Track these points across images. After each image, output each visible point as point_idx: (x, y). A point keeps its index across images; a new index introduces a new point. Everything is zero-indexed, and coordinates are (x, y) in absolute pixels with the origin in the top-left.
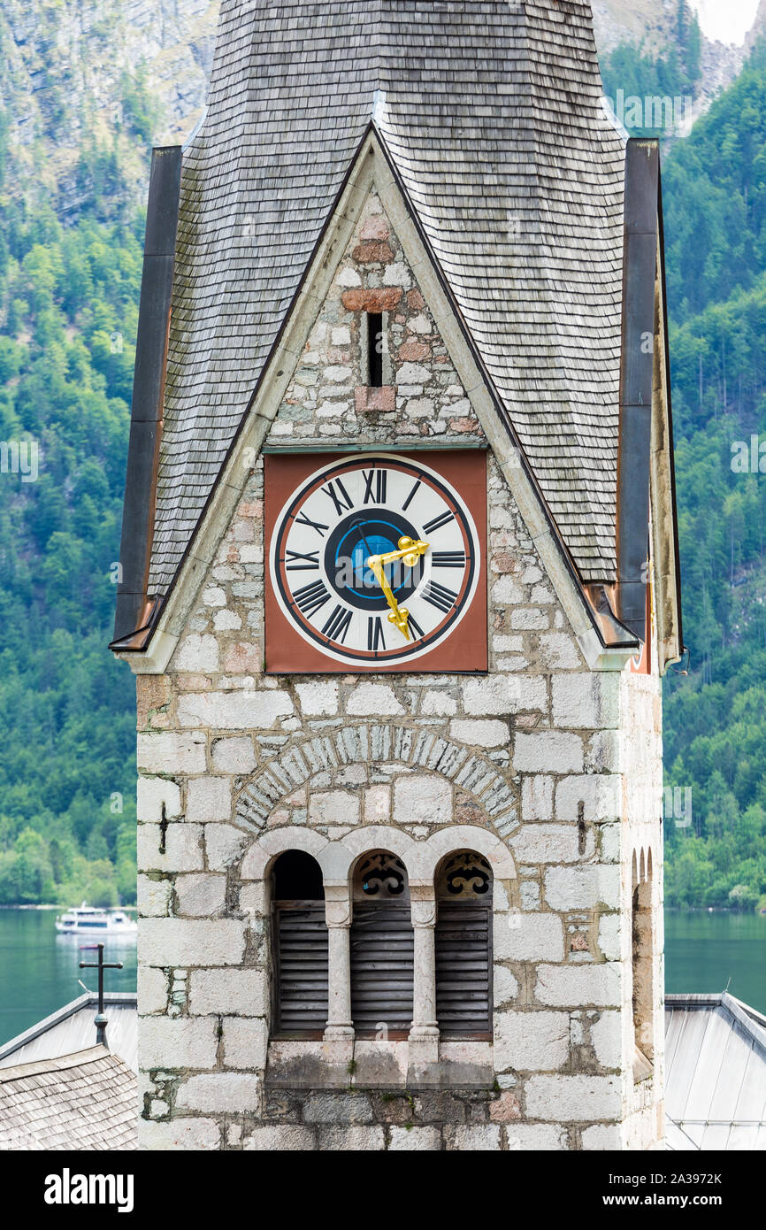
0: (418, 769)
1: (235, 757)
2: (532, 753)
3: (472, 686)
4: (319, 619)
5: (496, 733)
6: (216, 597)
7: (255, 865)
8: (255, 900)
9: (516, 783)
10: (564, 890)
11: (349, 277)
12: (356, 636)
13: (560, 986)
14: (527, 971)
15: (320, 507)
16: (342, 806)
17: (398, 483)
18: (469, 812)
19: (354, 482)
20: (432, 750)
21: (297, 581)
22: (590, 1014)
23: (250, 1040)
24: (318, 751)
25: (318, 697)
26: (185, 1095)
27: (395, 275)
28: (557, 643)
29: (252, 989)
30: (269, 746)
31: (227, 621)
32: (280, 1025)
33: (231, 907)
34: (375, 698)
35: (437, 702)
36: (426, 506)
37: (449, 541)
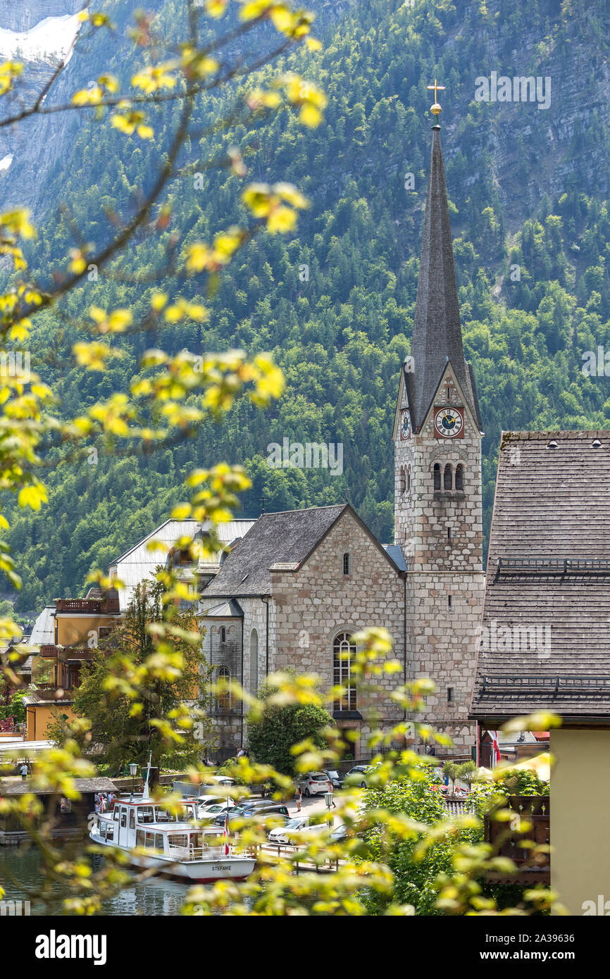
0: (455, 452)
1: (430, 450)
2: (470, 450)
4: (441, 430)
5: (465, 447)
6: (427, 427)
7: (432, 465)
8: (432, 470)
9: (468, 454)
10: (474, 469)
11: (445, 383)
12: (446, 433)
13: (474, 482)
14: (469, 480)
15: (441, 415)
16: (445, 457)
17: (452, 412)
18: (461, 458)
19: (446, 411)
20: (457, 449)
21: (438, 425)
22: (477, 487)
23: (432, 490)
24: (441, 449)
25: (441, 441)
26: (423, 497)
27: (451, 382)
28: (473, 435)
29: (432, 482)
30: (434, 448)
31: (429, 430)
32: (435, 489)
33: (429, 471)
34: (449, 442)
35: (457, 442)
36: (456, 415)
37: (459, 420)
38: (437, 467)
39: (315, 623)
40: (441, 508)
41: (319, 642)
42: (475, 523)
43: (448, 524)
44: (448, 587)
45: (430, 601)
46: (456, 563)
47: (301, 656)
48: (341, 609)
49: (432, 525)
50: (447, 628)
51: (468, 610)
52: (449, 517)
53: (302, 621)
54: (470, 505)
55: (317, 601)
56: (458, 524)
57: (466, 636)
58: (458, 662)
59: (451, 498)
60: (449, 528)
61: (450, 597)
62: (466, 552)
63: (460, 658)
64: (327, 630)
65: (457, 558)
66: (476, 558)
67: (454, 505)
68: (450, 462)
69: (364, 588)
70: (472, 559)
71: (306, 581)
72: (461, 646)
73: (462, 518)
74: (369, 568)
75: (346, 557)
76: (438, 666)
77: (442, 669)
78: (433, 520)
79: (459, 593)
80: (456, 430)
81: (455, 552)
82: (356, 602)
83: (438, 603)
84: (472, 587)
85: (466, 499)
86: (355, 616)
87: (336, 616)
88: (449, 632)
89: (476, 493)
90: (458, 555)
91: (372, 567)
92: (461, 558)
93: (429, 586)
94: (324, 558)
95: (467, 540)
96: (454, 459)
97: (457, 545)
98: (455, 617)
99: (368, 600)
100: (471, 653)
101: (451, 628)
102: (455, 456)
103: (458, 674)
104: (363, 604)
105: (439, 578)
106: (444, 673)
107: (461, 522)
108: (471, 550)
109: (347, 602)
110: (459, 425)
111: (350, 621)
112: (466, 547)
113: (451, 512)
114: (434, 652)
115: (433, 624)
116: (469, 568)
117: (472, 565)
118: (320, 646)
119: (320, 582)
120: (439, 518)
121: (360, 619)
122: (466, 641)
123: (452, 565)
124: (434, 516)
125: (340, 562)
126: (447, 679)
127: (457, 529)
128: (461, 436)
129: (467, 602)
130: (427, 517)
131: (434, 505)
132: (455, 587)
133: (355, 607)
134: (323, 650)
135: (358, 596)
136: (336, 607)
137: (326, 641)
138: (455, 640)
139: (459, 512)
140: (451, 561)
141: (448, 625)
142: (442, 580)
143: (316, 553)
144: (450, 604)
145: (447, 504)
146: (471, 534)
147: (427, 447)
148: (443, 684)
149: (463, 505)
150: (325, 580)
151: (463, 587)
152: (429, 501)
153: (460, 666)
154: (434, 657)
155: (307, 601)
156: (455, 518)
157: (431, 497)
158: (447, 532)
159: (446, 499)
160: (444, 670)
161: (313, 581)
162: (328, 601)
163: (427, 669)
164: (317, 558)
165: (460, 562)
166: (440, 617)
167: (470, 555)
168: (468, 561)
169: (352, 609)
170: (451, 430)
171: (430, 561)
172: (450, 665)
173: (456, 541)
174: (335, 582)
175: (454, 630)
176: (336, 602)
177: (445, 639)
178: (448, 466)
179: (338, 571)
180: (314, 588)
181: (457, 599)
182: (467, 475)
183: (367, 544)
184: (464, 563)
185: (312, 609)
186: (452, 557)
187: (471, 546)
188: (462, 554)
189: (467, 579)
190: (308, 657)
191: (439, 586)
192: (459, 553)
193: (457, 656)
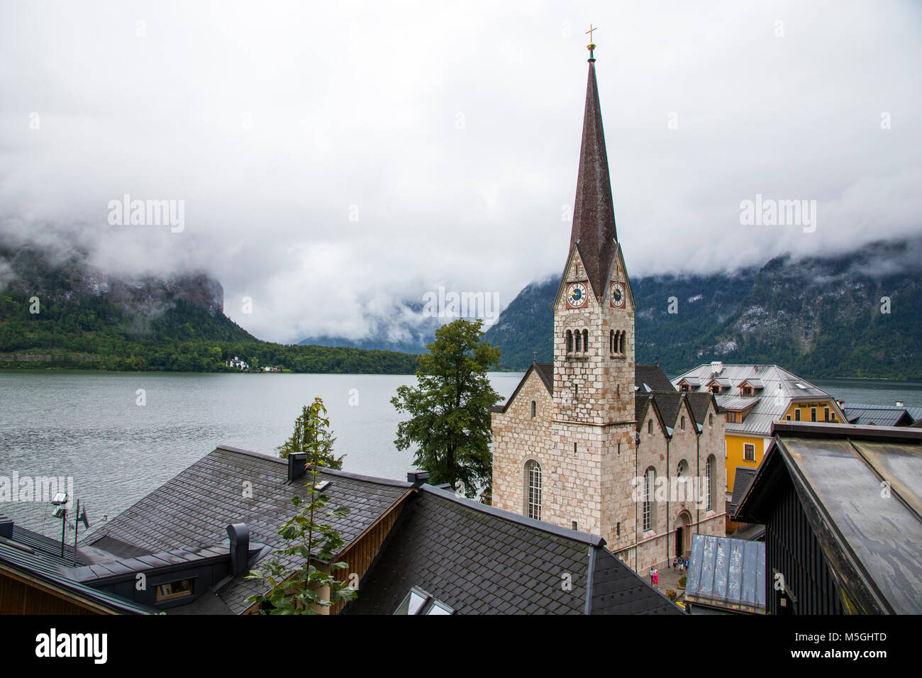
0: (581, 319)
1: (564, 319)
2: (593, 317)
3: (586, 309)
4: (572, 302)
5: (588, 315)
7: (565, 332)
8: (565, 335)
9: (590, 321)
10: (595, 334)
11: (574, 261)
12: (575, 304)
14: (591, 343)
16: (574, 324)
17: (579, 285)
18: (586, 324)
19: (575, 286)
20: (582, 317)
21: (569, 298)
22: (598, 349)
23: (564, 352)
24: (571, 317)
25: (571, 311)
27: (579, 261)
28: (594, 303)
29: (564, 346)
30: (567, 317)
31: (563, 303)
32: (569, 351)
34: (577, 311)
35: (583, 311)
36: (582, 288)
37: (584, 292)
38: (569, 332)
39: (514, 450)
40: (571, 368)
41: (516, 466)
42: (596, 381)
43: (575, 382)
44: (573, 436)
45: (560, 446)
46: (581, 415)
47: (506, 474)
48: (529, 443)
49: (564, 382)
50: (572, 470)
51: (588, 457)
52: (576, 375)
53: (507, 448)
54: (592, 365)
55: (515, 435)
56: (583, 382)
57: (587, 480)
58: (580, 501)
59: (578, 359)
60: (576, 385)
61: (575, 444)
62: (588, 406)
63: (582, 498)
64: (521, 458)
65: (582, 411)
66: (596, 412)
67: (580, 365)
68: (578, 328)
69: (544, 428)
70: (593, 413)
71: (509, 419)
72: (583, 487)
73: (585, 377)
74: (546, 414)
75: (534, 403)
76: (566, 502)
77: (569, 504)
78: (565, 378)
79: (582, 441)
80: (582, 301)
81: (580, 406)
82: (538, 439)
83: (566, 448)
84: (592, 437)
85: (589, 360)
86: (538, 449)
87: (526, 448)
88: (574, 474)
89: (597, 355)
90: (582, 409)
91: (549, 412)
92: (585, 411)
93: (561, 433)
94: (520, 404)
95: (589, 396)
96: (579, 326)
97: (582, 400)
98: (578, 462)
99: (545, 438)
100: (590, 495)
101: (576, 471)
102: (581, 323)
103: (580, 511)
104: (543, 441)
105: (568, 427)
106: (569, 508)
107: (585, 380)
108: (592, 404)
109: (533, 438)
110: (584, 296)
111: (534, 453)
112: (588, 402)
113: (577, 371)
114: (564, 489)
115: (563, 465)
116: (590, 420)
117: (593, 417)
118: (516, 468)
119: (518, 421)
120: (569, 376)
121: (540, 452)
122: (586, 484)
123: (578, 416)
124: (566, 374)
125: (529, 407)
126: (572, 514)
127: (582, 386)
128: (585, 306)
129: (588, 450)
130: (561, 375)
131: (566, 365)
132: (579, 436)
133: (538, 442)
134: (518, 472)
135: (540, 434)
136: (527, 441)
137: (520, 466)
138: (578, 482)
139: (583, 371)
140: (577, 413)
141: (574, 468)
142: (570, 429)
143: (515, 400)
144: (575, 451)
145: (574, 365)
146: (592, 391)
147: (562, 316)
148: (569, 517)
149: (586, 365)
150: (520, 420)
151: (585, 436)
152: (562, 361)
153: (582, 505)
154: (563, 493)
155: (510, 434)
156: (580, 377)
157: (564, 358)
158: (574, 388)
159: (574, 360)
160: (570, 505)
161: (513, 421)
162: (522, 436)
163: (558, 502)
164: (516, 403)
165: (584, 414)
166: (567, 460)
167: (591, 409)
168: (589, 414)
169: (535, 444)
170: (578, 301)
171: (562, 412)
172: (574, 503)
173: (581, 396)
174: (526, 422)
175: (578, 473)
176: (527, 438)
177: (571, 480)
178: (577, 332)
179: (528, 415)
180: (514, 425)
181: (581, 446)
182: (591, 339)
183: (546, 394)
184: (587, 416)
185: (513, 441)
186: (578, 410)
187: (592, 401)
188: (585, 408)
189: (588, 429)
190: (510, 476)
191: (567, 434)
192: (583, 406)
193: (580, 496)
